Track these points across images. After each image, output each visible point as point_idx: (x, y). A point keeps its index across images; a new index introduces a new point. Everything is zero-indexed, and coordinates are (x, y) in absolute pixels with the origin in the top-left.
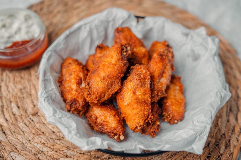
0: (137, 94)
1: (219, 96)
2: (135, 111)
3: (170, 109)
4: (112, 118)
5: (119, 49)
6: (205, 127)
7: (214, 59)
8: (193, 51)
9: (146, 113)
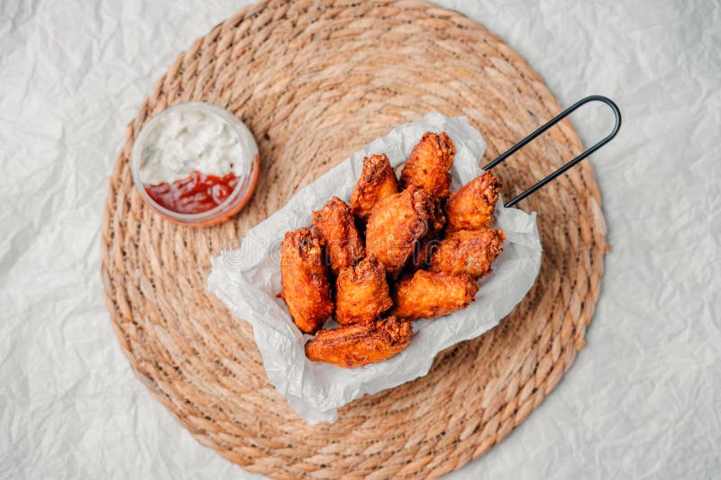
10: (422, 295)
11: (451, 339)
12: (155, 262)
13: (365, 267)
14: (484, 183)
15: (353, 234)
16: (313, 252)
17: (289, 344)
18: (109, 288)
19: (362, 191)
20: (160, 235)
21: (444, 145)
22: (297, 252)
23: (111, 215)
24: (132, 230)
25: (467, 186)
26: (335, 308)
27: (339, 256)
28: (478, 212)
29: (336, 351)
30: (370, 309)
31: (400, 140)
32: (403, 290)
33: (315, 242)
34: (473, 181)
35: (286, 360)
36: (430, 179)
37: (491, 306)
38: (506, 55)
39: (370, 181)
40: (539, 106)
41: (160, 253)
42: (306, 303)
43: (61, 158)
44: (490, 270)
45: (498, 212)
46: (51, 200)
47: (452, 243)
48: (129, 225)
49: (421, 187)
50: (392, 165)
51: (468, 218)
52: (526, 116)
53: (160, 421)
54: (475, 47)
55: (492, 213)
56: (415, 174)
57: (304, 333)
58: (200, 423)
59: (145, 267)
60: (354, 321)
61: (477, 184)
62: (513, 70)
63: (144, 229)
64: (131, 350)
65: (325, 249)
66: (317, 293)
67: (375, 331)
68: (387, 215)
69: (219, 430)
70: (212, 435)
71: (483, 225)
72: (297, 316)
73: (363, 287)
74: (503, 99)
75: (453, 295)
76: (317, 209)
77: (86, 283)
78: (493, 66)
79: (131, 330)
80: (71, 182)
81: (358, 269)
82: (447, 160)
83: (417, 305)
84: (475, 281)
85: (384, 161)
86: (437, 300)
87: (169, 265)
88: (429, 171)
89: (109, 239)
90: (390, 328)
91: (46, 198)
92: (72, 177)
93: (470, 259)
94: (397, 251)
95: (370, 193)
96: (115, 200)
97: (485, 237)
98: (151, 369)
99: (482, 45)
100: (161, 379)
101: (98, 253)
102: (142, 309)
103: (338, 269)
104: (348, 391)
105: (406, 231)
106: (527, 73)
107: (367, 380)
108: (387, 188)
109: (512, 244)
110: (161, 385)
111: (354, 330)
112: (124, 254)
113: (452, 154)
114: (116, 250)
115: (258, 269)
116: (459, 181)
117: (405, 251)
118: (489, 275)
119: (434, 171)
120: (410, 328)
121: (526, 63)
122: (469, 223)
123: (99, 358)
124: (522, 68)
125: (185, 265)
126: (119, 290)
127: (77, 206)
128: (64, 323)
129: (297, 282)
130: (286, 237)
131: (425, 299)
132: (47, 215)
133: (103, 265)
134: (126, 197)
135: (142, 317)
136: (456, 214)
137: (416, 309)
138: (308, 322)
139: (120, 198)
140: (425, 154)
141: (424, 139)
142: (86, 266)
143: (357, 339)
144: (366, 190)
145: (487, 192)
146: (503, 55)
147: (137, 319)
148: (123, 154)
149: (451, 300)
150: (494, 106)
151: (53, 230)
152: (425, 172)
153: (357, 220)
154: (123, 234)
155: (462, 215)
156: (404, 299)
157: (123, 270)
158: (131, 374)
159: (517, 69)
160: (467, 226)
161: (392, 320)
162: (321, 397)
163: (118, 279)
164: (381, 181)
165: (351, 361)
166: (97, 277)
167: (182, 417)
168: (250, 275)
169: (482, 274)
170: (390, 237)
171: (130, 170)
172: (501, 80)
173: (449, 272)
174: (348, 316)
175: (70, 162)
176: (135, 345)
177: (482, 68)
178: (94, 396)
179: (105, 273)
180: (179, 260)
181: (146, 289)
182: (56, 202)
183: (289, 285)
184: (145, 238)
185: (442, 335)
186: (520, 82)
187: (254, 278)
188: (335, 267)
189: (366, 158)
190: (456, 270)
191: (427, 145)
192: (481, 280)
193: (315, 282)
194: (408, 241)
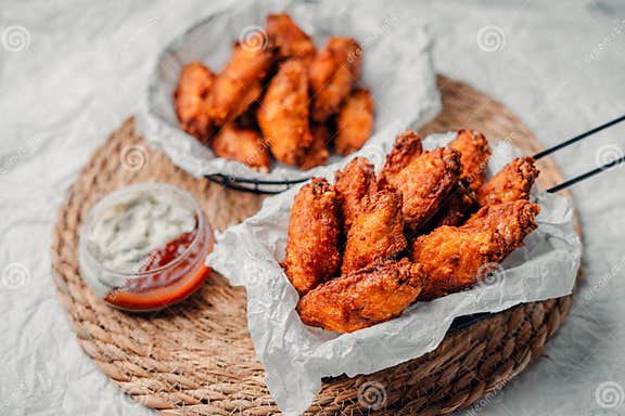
0: (286, 102)
13: (381, 192)
14: (520, 161)
16: (328, 194)
19: (390, 160)
21: (478, 135)
22: (311, 190)
28: (511, 187)
32: (421, 240)
33: (331, 188)
39: (399, 147)
51: (501, 195)
55: (526, 188)
58: (93, 330)
61: (511, 164)
65: (340, 194)
66: (323, 231)
69: (110, 341)
70: (99, 343)
73: (376, 212)
79: (68, 237)
81: (373, 195)
86: (457, 246)
93: (500, 225)
94: (417, 200)
95: (397, 162)
97: (518, 202)
105: (430, 180)
113: (488, 151)
117: (427, 200)
138: (307, 276)
141: (459, 133)
144: (394, 159)
145: (522, 168)
156: (420, 248)
158: (48, 280)
160: (499, 204)
167: (78, 320)
174: (354, 263)
191: (463, 136)
193: (324, 220)
194: (432, 191)
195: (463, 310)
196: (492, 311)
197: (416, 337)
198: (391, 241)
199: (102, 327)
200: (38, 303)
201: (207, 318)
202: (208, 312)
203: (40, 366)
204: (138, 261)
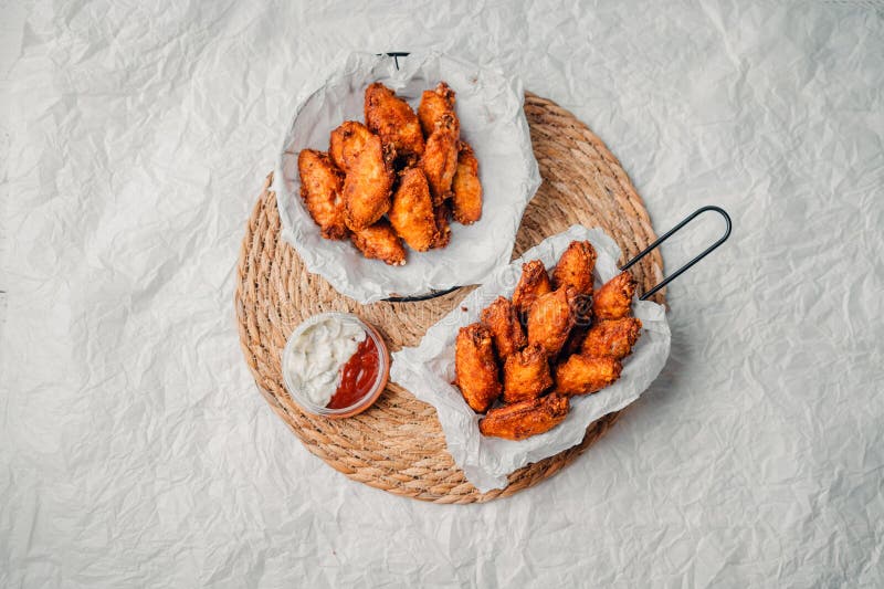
0: (415, 211)
1: (525, 190)
2: (416, 233)
3: (462, 207)
4: (386, 241)
5: (380, 155)
6: (508, 244)
7: (516, 123)
8: (486, 107)
9: (430, 232)
10: (577, 375)
11: (601, 411)
12: (282, 295)
13: (531, 351)
14: (623, 281)
15: (517, 327)
16: (486, 342)
17: (467, 421)
18: (242, 315)
19: (522, 291)
20: (289, 272)
21: (587, 250)
22: (472, 343)
23: (247, 253)
24: (264, 266)
25: (609, 284)
26: (503, 389)
27: (506, 345)
28: (619, 305)
29: (505, 424)
30: (534, 387)
31: (550, 248)
32: (561, 371)
33: (486, 334)
34: (613, 280)
35: (465, 433)
36: (577, 280)
37: (633, 383)
38: (590, 139)
39: (530, 282)
40: (615, 184)
41: (287, 288)
42: (480, 386)
43: (206, 203)
44: (630, 353)
45: (635, 305)
46: (196, 236)
47: (598, 332)
48: (263, 261)
49: (572, 286)
50: (546, 268)
51: (611, 310)
52: (604, 191)
53: (276, 432)
54: (564, 131)
55: (630, 304)
56: (565, 276)
57: (477, 412)
58: (313, 434)
59: (274, 298)
60: (521, 398)
61: (617, 282)
62: (594, 153)
63: (275, 265)
64: (257, 368)
65: (494, 339)
66: (490, 376)
67: (540, 405)
68: (545, 310)
69: (329, 441)
70: (322, 445)
71: (623, 315)
72: (471, 397)
73: (529, 368)
74: (585, 176)
75: (603, 373)
76: (486, 307)
77: (221, 309)
78: (578, 148)
79: (259, 351)
80: (214, 223)
81: (525, 354)
82: (590, 262)
83: (573, 383)
84: (620, 360)
85: (541, 266)
86: (589, 378)
87: (294, 299)
88: (577, 273)
89: (244, 272)
90: (552, 402)
91: (191, 235)
92: (215, 219)
93: (614, 343)
94: (555, 339)
95: (529, 292)
96: (251, 240)
97: (626, 324)
98: (273, 386)
99: (570, 130)
100: (281, 395)
101: (233, 283)
102: (268, 334)
103: (505, 357)
104: (517, 459)
106: (606, 155)
107: (532, 449)
108: (543, 287)
109: (646, 331)
110: (281, 400)
111: (522, 406)
112: (257, 286)
113: (594, 258)
114: (250, 283)
115: (437, 359)
116: (600, 281)
117: (561, 339)
118: (630, 357)
119: (580, 274)
120: (568, 403)
121: (606, 147)
122: (611, 314)
123: (227, 375)
124: (603, 151)
125: (308, 298)
126: (250, 317)
127: (218, 243)
128: (199, 343)
129: (473, 368)
130: (461, 331)
131: (579, 378)
132: (190, 250)
133: (238, 294)
134: (261, 238)
135: (268, 341)
136: (601, 308)
137: (572, 387)
138: (481, 402)
139: (256, 239)
140: (572, 259)
141: (571, 246)
142: (222, 295)
143: (525, 413)
144: (526, 291)
145: (626, 288)
146: (586, 139)
147: (264, 342)
148: (261, 201)
149: (601, 378)
150: (577, 182)
151: (194, 263)
152: (573, 274)
153: (519, 314)
154: (257, 268)
155: (606, 307)
156: (562, 378)
157: (254, 301)
158: (255, 390)
159: (598, 151)
160: (610, 316)
161: (553, 396)
162: (495, 465)
163: (250, 307)
164: (538, 283)
165: (520, 433)
166: (231, 305)
167: (297, 428)
168: (430, 365)
169: (624, 357)
170: (549, 328)
171: (266, 215)
172: (584, 160)
173: (598, 356)
174: (515, 395)
175: (214, 205)
176: (261, 365)
177: (569, 149)
178: (220, 408)
179: (239, 301)
180: (303, 295)
181: (274, 318)
182: (199, 240)
183: (466, 372)
184: (275, 274)
185: (592, 408)
186: (600, 163)
187: (434, 367)
188: (502, 354)
189: (525, 264)
190: (603, 353)
191: (574, 251)
192: (623, 361)
193: (488, 367)
194: (564, 331)
195: (597, 415)
196: (616, 409)
197: (567, 438)
198: (542, 382)
199: (319, 430)
200: (255, 413)
201: (395, 406)
202: (394, 401)
203: (283, 470)
204: (333, 380)
